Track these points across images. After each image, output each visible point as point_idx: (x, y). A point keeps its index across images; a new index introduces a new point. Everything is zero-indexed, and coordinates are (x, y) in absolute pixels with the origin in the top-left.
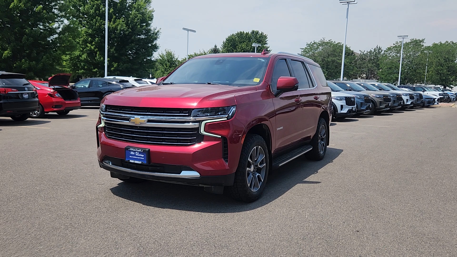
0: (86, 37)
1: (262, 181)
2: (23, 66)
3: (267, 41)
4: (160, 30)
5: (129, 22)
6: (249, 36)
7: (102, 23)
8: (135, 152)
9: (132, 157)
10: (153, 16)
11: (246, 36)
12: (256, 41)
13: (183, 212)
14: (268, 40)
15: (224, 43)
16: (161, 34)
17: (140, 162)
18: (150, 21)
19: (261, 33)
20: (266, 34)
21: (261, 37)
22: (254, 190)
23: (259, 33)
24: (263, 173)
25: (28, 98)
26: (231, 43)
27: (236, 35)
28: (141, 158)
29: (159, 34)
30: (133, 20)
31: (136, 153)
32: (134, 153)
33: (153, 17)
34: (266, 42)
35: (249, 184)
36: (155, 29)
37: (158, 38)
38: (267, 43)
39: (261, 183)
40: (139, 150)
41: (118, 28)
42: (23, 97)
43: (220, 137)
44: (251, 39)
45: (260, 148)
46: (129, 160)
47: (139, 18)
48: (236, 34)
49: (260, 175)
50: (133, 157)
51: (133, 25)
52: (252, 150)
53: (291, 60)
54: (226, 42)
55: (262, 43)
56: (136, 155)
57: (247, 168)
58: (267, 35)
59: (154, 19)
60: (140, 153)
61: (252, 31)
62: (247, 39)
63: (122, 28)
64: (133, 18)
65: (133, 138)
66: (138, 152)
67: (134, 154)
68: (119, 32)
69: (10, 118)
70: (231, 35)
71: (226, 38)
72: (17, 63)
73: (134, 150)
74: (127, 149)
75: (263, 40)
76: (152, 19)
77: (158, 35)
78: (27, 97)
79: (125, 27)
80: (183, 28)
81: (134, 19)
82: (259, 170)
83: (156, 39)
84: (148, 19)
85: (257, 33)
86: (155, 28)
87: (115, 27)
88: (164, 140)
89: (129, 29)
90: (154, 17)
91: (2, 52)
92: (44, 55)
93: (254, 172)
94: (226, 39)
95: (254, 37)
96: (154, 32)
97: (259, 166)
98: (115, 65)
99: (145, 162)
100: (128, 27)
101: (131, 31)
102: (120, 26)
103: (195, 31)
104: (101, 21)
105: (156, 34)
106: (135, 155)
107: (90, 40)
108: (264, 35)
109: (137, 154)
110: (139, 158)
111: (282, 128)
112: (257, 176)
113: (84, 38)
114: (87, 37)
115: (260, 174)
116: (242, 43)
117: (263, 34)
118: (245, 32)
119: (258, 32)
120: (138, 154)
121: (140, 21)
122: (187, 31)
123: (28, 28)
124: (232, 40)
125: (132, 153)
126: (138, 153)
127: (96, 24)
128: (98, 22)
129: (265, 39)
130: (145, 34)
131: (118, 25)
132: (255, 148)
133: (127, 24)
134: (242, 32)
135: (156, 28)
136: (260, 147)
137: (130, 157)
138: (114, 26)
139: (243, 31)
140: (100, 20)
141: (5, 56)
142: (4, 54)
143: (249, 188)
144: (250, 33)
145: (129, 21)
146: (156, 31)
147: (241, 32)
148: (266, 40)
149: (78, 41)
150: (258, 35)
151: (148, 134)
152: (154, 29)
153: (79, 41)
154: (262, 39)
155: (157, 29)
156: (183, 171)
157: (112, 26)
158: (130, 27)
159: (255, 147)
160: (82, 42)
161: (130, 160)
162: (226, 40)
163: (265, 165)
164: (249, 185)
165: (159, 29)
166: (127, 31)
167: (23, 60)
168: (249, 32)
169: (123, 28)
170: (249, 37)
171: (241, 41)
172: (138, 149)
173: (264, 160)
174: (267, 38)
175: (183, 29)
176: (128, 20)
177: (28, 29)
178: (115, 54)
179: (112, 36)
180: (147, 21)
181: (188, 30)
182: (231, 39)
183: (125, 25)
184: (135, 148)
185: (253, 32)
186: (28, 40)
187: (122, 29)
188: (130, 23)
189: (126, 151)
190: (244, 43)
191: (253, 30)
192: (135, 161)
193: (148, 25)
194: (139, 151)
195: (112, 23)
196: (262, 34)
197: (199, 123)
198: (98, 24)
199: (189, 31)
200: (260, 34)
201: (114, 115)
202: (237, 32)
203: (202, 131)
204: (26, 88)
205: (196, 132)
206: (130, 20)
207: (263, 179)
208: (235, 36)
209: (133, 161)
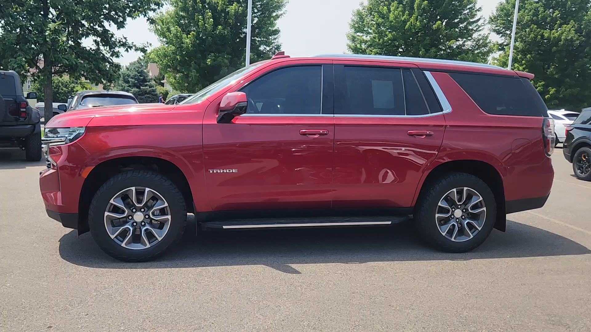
68: (562, 43)
98: (552, 91)
101: (584, 40)
127: (529, 34)
133: (578, 30)
145: (582, 25)
157: (554, 36)
158: (583, 34)
166: (577, 39)
169: (570, 37)
176: (581, 23)
178: (554, 75)
183: (575, 32)
198: (532, 35)
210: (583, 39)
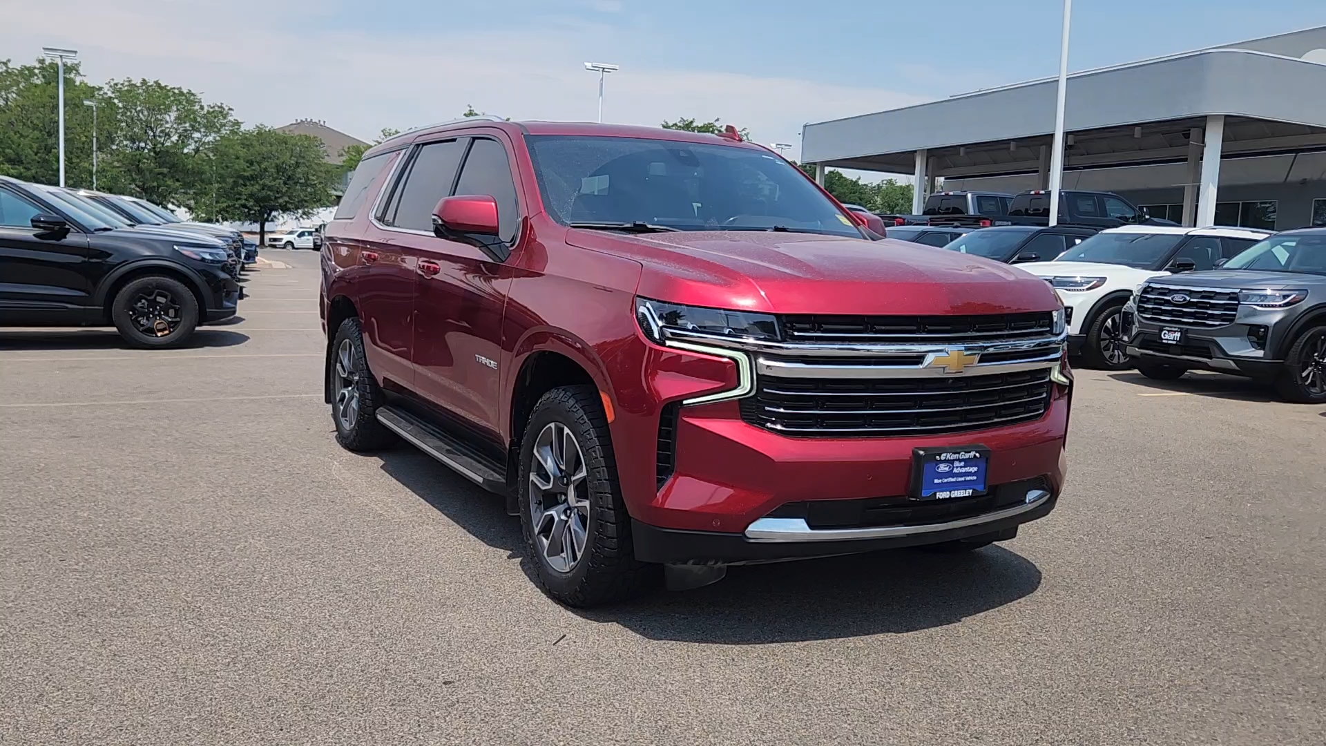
8: (952, 462)
9: (940, 481)
17: (969, 492)
28: (968, 478)
31: (957, 464)
32: (950, 469)
40: (967, 454)
46: (935, 494)
50: (946, 480)
56: (955, 471)
60: (968, 462)
66: (960, 460)
67: (947, 469)
73: (952, 457)
74: (929, 457)
99: (980, 488)
106: (950, 474)
109: (959, 468)
110: (963, 479)
120: (961, 467)
125: (943, 468)
126: (962, 464)
137: (936, 481)
161: (938, 494)
172: (964, 454)
184: (956, 453)
189: (924, 466)
192: (952, 492)
194: (966, 457)
209: (945, 495)
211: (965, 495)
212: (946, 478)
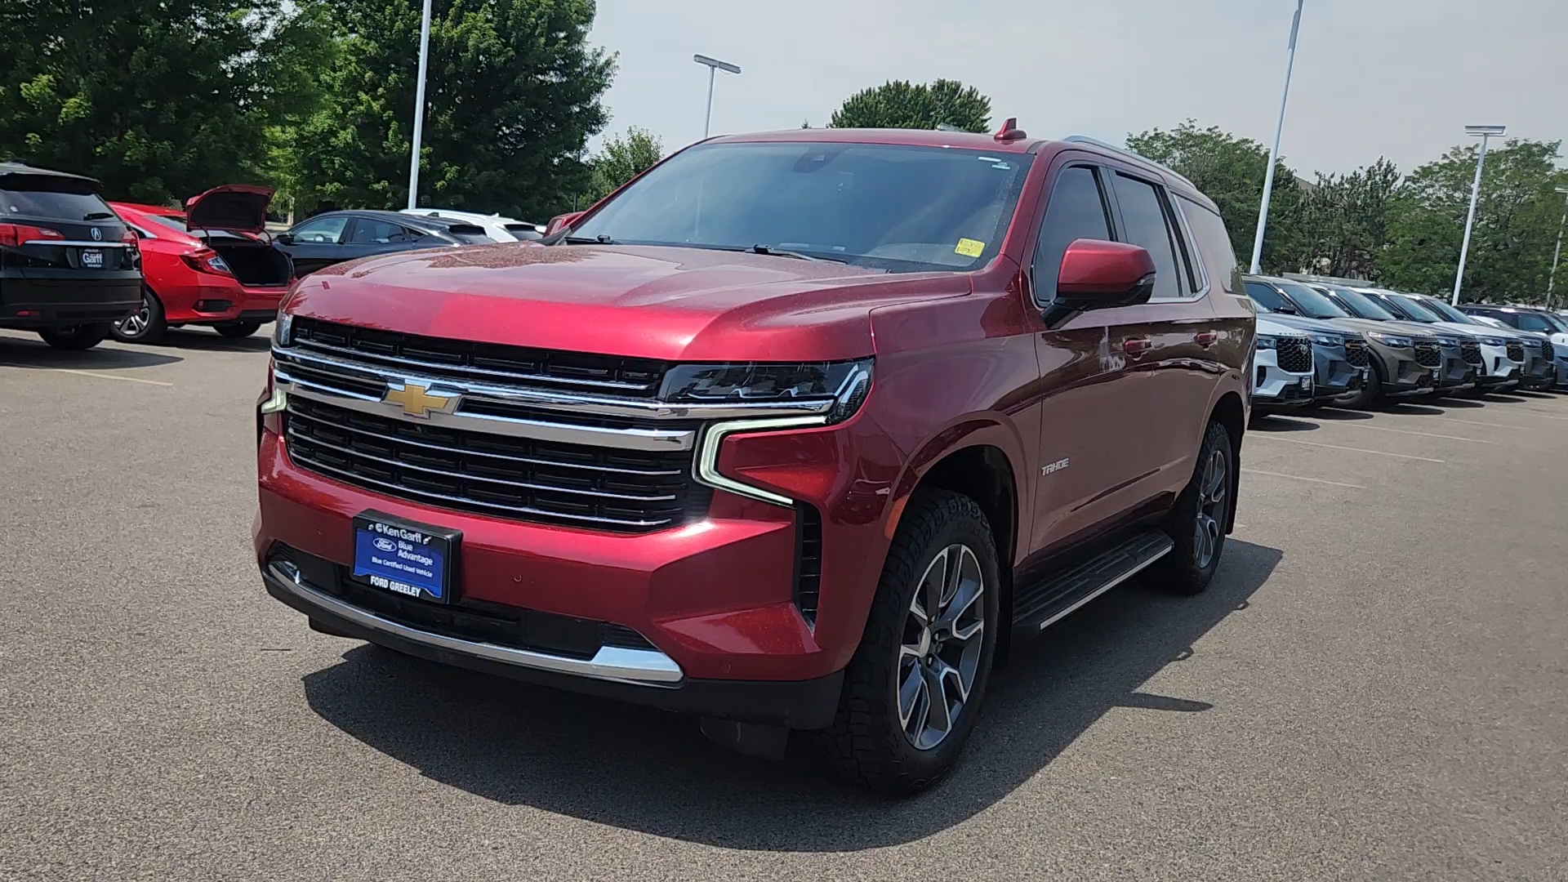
0: (355, 69)
1: (965, 696)
2: (128, 153)
3: (986, 120)
4: (616, 59)
5: (509, 23)
6: (924, 100)
7: (415, 22)
8: (396, 539)
9: (380, 562)
10: (594, 9)
11: (915, 98)
12: (948, 119)
13: (598, 829)
14: (991, 118)
15: (837, 119)
16: (617, 72)
17: (415, 592)
18: (582, 23)
19: (969, 89)
20: (985, 97)
21: (966, 104)
22: (926, 741)
23: (963, 90)
24: (971, 663)
25: (100, 266)
26: (861, 119)
27: (879, 94)
28: (420, 572)
29: (610, 72)
30: (523, 16)
31: (402, 545)
32: (393, 547)
33: (592, 12)
34: (985, 125)
35: (904, 718)
36: (598, 55)
37: (604, 85)
38: (986, 127)
39: (957, 706)
40: (414, 533)
41: (471, 43)
42: (82, 265)
43: (790, 501)
44: (932, 110)
45: (966, 551)
46: (369, 576)
47: (544, 13)
48: (880, 88)
49: (956, 675)
50: (388, 563)
51: (521, 34)
52: (931, 565)
53: (1119, 173)
54: (842, 115)
55: (971, 125)
56: (400, 554)
57: (902, 647)
58: (990, 99)
59: (595, 19)
60: (417, 547)
61: (936, 80)
62: (918, 108)
63: (481, 43)
64: (522, 9)
65: (396, 474)
66: (407, 542)
67: (389, 547)
68: (470, 56)
69: (37, 334)
70: (862, 91)
71: (846, 103)
72: (108, 144)
73: (394, 533)
74: (361, 524)
75: (974, 115)
76: (588, 18)
77: (608, 75)
78: (97, 263)
79: (492, 41)
80: (696, 56)
81: (525, 12)
82: (950, 651)
83: (598, 89)
84: (574, 17)
85: (955, 89)
86: (599, 51)
87: (458, 38)
88: (529, 497)
89: (505, 47)
90: (597, 9)
91: (58, 100)
92: (204, 121)
93: (930, 659)
94: (845, 106)
95: (944, 105)
96: (595, 65)
97: (955, 634)
98: (451, 172)
99: (436, 593)
100: (504, 41)
101: (513, 56)
102: (477, 34)
103: (737, 70)
104: (411, 14)
105: (601, 71)
106: (393, 556)
107: (371, 79)
108: (979, 98)
109: (405, 553)
110: (412, 570)
111: (1064, 463)
112: (944, 680)
113: (351, 72)
114: (359, 69)
115: (957, 668)
116: (898, 123)
117: (974, 94)
118: (913, 86)
119: (958, 88)
120: (409, 552)
121: (549, 22)
122: (710, 65)
123: (153, 20)
124: (865, 110)
125: (383, 544)
126: (410, 548)
127: (393, 22)
128: (400, 17)
129: (981, 115)
130: (561, 70)
131: (469, 31)
132: (943, 556)
133: (501, 31)
134: (904, 83)
135: (602, 50)
136: (964, 549)
137: (374, 560)
138: (456, 35)
139: (907, 82)
140: (408, 11)
141: (67, 117)
142: (64, 110)
143: (906, 733)
144: (929, 89)
145: (508, 18)
146: (602, 61)
147: (898, 84)
148: (985, 117)
149: (328, 81)
150: (957, 97)
151: (459, 462)
152: (595, 54)
153: (334, 79)
154: (969, 111)
155: (604, 54)
156: (603, 648)
157: (450, 35)
158: (512, 41)
159: (945, 553)
160: (341, 86)
161: (372, 577)
162: (842, 108)
163: (980, 630)
164: (904, 723)
165: (613, 55)
166: (500, 53)
167: (130, 132)
168: (925, 84)
169: (486, 43)
170: (927, 101)
171: (896, 115)
172: (408, 531)
173: (980, 609)
174: (987, 110)
175: (695, 60)
176: (506, 15)
177: (151, 24)
178: (452, 132)
179: (447, 69)
180: (573, 22)
181: (713, 64)
182: (862, 108)
183: (495, 33)
184: (399, 526)
185: (941, 85)
186: (149, 63)
187: (481, 46)
188: (512, 26)
189: (358, 533)
190: (906, 121)
191: (942, 79)
192: (392, 583)
193: (575, 37)
194: (412, 537)
195: (448, 23)
196: (970, 94)
197: (694, 432)
198: (399, 25)
199: (716, 69)
200: (963, 93)
201: (320, 365)
202: (885, 84)
203: (706, 465)
204: (95, 229)
205: (679, 472)
206: (511, 17)
207: (966, 692)
208: (875, 97)
209: (382, 583)
210: (512, 53)
211: (409, 593)
212: (390, 561)
